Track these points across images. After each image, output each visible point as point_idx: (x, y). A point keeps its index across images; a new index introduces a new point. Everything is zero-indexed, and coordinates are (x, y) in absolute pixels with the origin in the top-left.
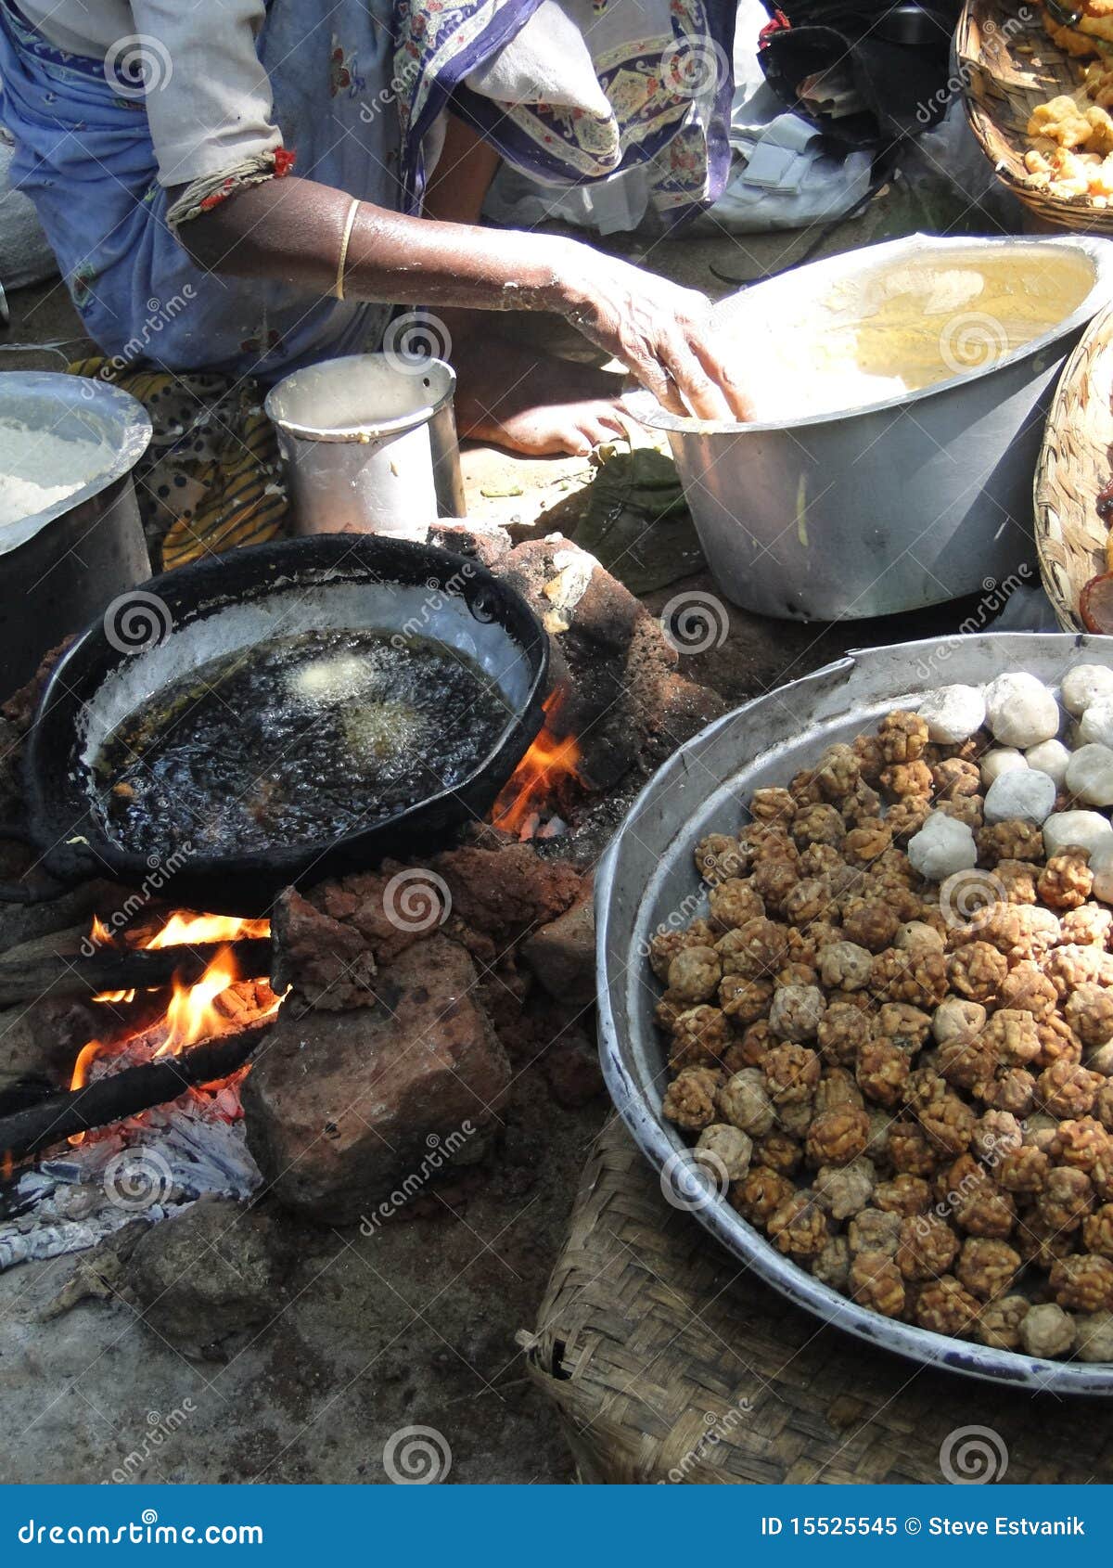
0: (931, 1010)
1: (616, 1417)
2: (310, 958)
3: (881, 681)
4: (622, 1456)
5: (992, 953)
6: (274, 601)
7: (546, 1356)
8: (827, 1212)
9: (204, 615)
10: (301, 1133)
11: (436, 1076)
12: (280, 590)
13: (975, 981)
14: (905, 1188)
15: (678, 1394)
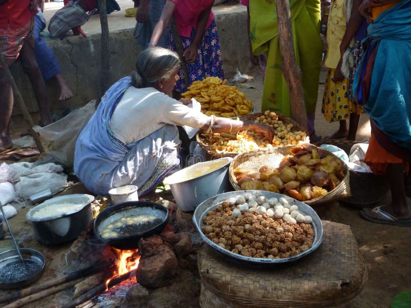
0: (244, 226)
1: (218, 276)
2: (146, 247)
3: (220, 199)
4: (220, 281)
5: (250, 218)
6: (122, 212)
7: (206, 271)
8: (238, 250)
9: (112, 215)
10: (150, 271)
11: (169, 259)
12: (122, 211)
13: (249, 221)
14: (247, 246)
15: (226, 273)
